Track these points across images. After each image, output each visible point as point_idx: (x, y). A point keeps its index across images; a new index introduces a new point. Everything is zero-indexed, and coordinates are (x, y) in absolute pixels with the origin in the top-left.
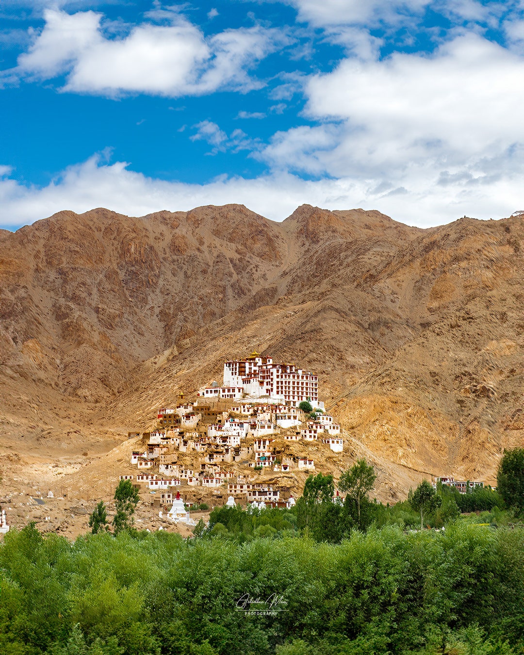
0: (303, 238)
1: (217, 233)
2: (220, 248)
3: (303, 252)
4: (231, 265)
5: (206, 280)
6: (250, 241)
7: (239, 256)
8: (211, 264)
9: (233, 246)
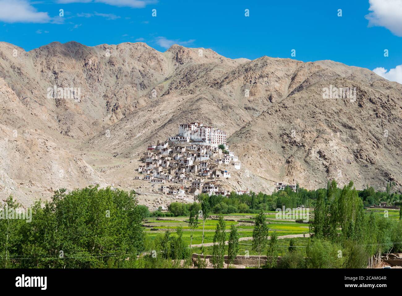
0: (175, 61)
1: (132, 56)
2: (134, 64)
3: (175, 69)
4: (139, 73)
5: (127, 80)
6: (149, 61)
7: (143, 69)
8: (129, 72)
9: (141, 64)
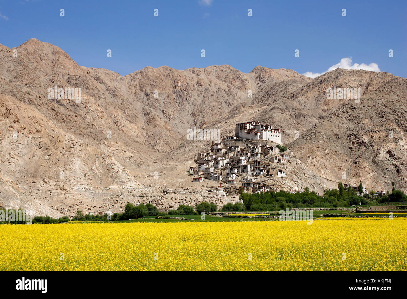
0: (258, 81)
1: (218, 78)
2: (220, 85)
3: (258, 87)
4: (225, 92)
5: (213, 99)
6: (233, 82)
7: (228, 88)
8: (215, 92)
9: (226, 84)
